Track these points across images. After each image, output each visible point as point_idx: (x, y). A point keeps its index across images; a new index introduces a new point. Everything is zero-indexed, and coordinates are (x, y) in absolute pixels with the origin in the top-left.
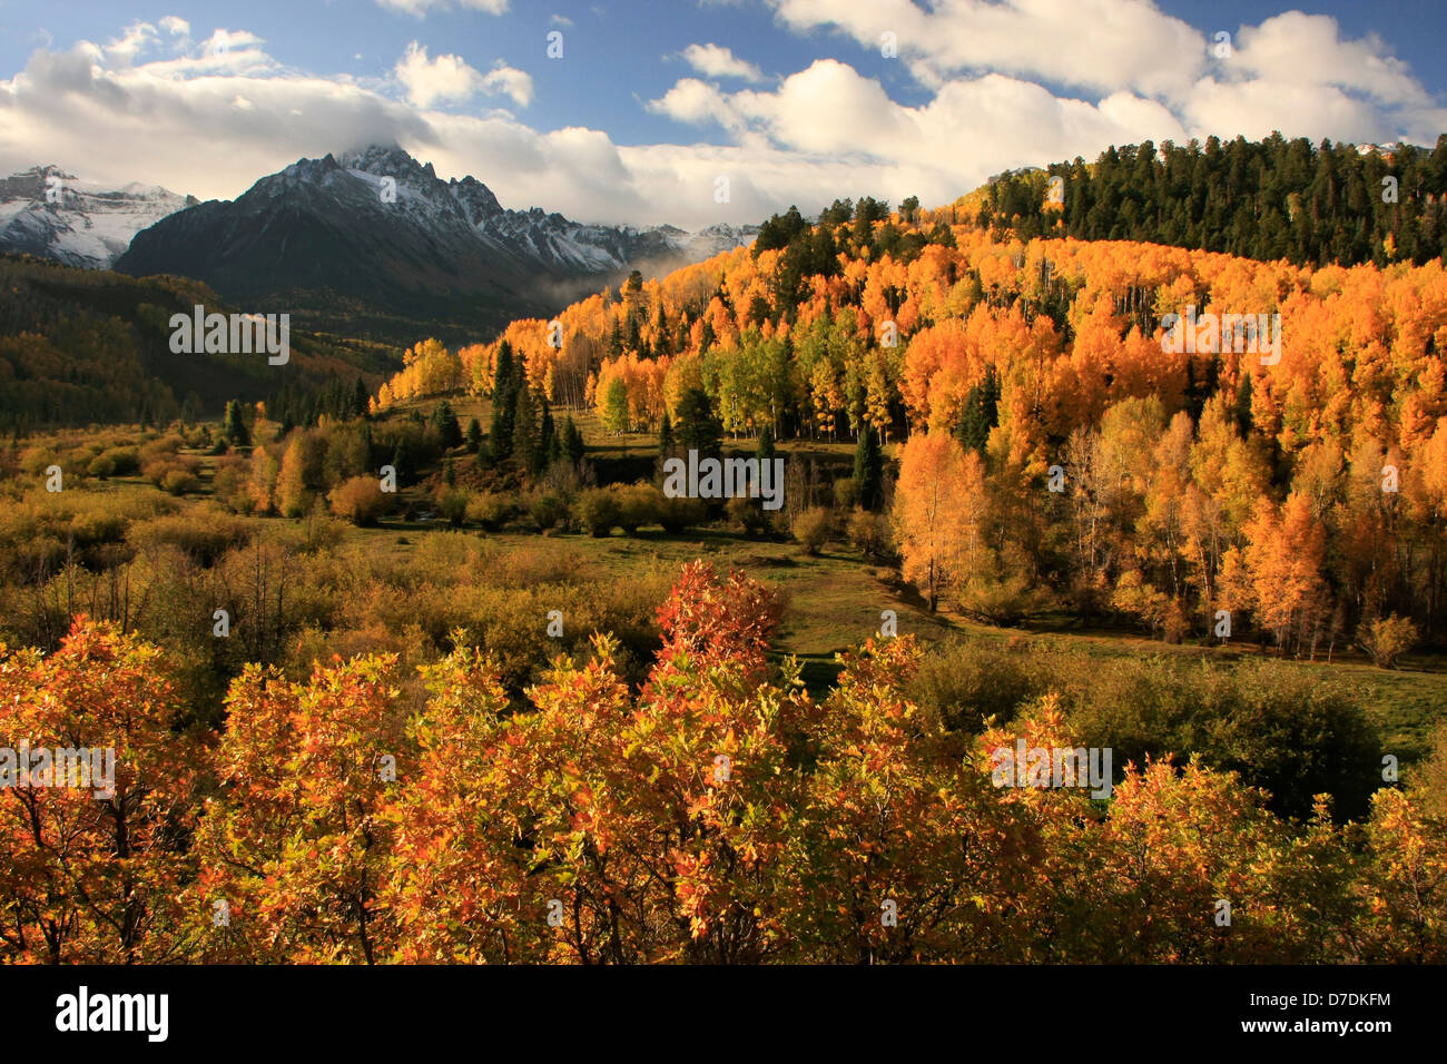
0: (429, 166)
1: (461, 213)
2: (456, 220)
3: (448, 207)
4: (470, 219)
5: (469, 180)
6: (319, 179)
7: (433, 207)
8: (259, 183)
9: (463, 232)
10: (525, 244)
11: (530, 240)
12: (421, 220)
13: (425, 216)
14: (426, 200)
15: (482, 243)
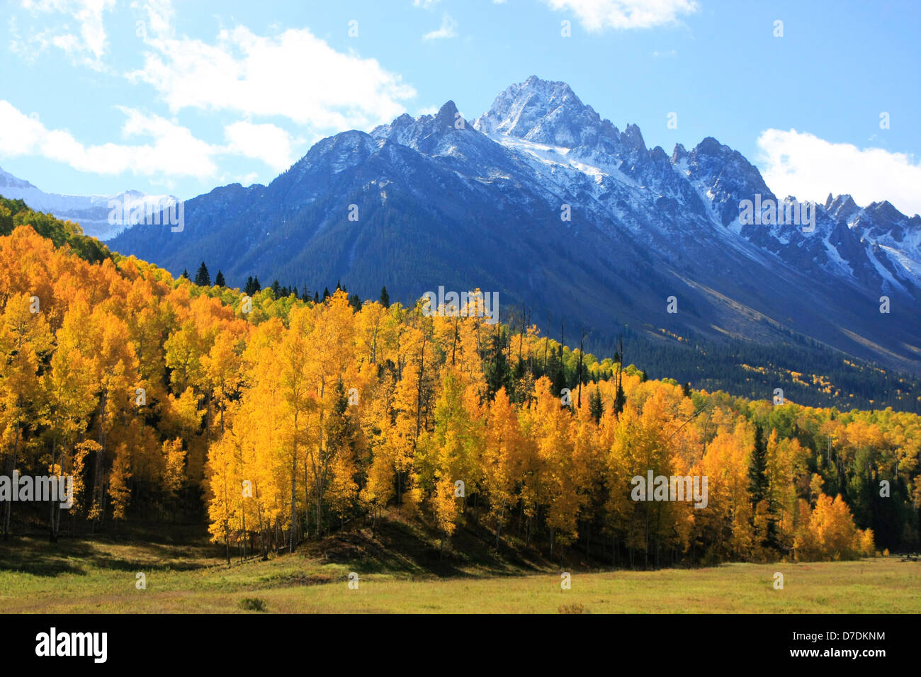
0: (635, 130)
1: (695, 202)
2: (685, 217)
3: (670, 195)
4: (715, 217)
5: (709, 146)
6: (430, 145)
7: (642, 194)
8: (315, 150)
9: (703, 236)
10: (825, 258)
11: (832, 250)
12: (620, 215)
13: (628, 208)
14: (629, 182)
15: (739, 254)
